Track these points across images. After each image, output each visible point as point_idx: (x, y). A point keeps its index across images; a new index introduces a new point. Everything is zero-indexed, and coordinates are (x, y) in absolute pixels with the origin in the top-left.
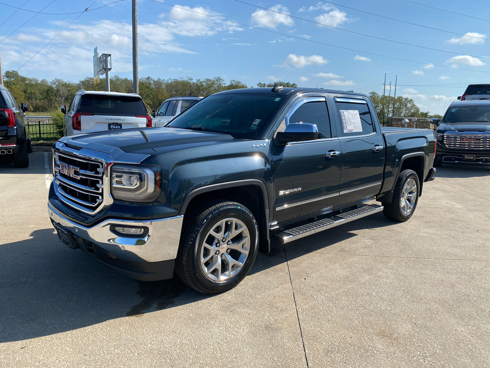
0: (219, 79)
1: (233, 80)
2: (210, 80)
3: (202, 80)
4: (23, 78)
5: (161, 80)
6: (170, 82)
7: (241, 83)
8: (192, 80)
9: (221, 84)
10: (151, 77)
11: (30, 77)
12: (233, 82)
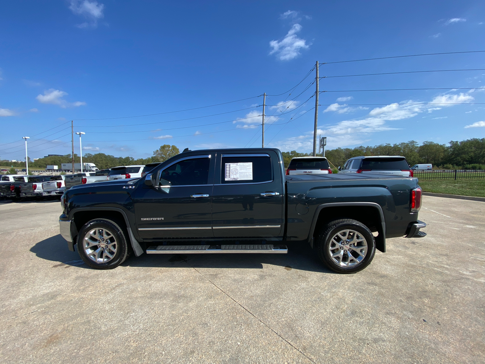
0: (413, 142)
1: (426, 141)
2: (405, 143)
3: (398, 144)
4: (298, 153)
5: (370, 146)
6: (376, 147)
7: (434, 142)
8: (390, 144)
9: (414, 145)
10: (362, 146)
11: (300, 153)
12: (425, 143)
